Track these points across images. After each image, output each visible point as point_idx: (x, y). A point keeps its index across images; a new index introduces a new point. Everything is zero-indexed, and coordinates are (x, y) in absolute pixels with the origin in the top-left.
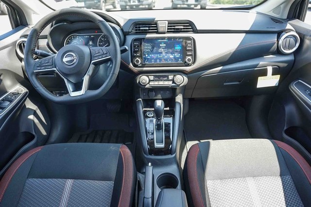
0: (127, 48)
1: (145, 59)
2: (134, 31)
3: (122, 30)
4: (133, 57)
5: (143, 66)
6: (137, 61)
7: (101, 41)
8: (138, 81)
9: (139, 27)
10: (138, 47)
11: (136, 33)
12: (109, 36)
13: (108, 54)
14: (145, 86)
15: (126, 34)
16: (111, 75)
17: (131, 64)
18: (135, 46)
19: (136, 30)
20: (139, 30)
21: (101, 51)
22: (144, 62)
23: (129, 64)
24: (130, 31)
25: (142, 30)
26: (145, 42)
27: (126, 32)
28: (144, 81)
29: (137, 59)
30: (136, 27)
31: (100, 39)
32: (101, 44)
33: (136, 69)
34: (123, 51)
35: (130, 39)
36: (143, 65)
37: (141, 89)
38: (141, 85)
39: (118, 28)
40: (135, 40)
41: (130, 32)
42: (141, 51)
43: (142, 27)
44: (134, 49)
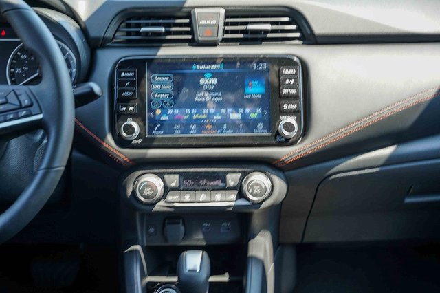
0: (97, 89)
1: (154, 121)
2: (121, 37)
3: (84, 31)
4: (116, 117)
5: (148, 143)
6: (129, 129)
7: (17, 62)
8: (129, 191)
9: (139, 26)
10: (133, 84)
11: (129, 44)
12: (40, 53)
13: (35, 108)
14: (153, 204)
15: (95, 45)
16: (41, 173)
17: (109, 138)
18: (122, 83)
19: (129, 34)
20: (138, 33)
21: (12, 99)
22: (150, 133)
23: (103, 138)
24: (110, 34)
25: (147, 33)
26: (154, 72)
27: (97, 39)
28: (148, 192)
29: (130, 122)
30: (129, 26)
31: (16, 57)
32: (19, 71)
33: (124, 154)
34: (83, 99)
35: (108, 59)
36: (145, 139)
37: (142, 215)
38: (141, 202)
39: (70, 26)
40: (124, 65)
41: (110, 40)
42: (142, 97)
43: (147, 25)
44: (120, 92)
